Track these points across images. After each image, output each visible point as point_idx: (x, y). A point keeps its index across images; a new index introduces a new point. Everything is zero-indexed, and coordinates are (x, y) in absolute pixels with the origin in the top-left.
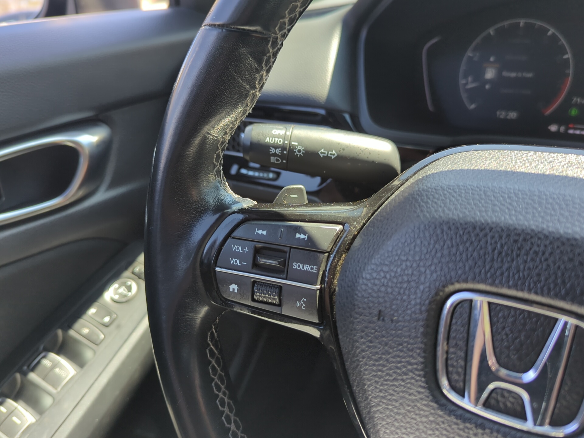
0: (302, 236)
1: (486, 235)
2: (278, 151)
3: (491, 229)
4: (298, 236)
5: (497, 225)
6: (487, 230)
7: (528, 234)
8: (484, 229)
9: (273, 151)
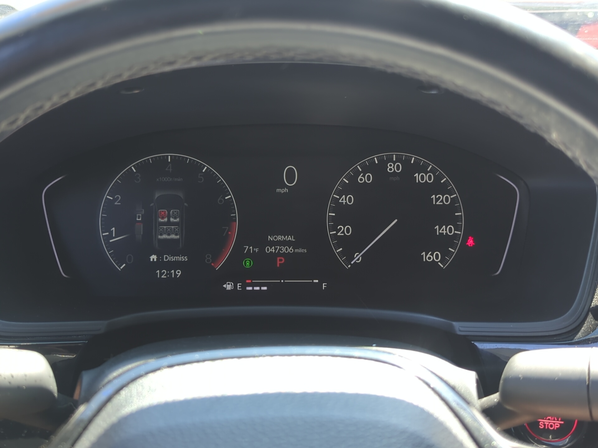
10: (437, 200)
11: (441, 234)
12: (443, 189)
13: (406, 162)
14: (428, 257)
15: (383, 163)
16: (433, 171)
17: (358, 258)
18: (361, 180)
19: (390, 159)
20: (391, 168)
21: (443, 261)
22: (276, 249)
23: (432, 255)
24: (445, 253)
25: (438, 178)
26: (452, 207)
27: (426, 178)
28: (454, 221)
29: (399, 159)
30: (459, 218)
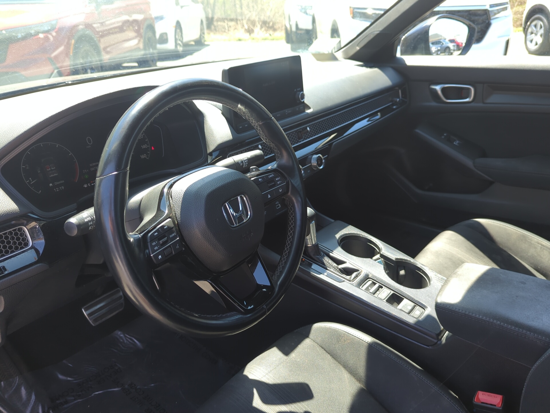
0: (166, 227)
2: (91, 223)
4: (165, 228)
9: (90, 224)
11: (144, 148)
14: (143, 157)
21: (147, 157)
22: (94, 168)
23: (143, 156)
24: (147, 154)
30: (147, 141)
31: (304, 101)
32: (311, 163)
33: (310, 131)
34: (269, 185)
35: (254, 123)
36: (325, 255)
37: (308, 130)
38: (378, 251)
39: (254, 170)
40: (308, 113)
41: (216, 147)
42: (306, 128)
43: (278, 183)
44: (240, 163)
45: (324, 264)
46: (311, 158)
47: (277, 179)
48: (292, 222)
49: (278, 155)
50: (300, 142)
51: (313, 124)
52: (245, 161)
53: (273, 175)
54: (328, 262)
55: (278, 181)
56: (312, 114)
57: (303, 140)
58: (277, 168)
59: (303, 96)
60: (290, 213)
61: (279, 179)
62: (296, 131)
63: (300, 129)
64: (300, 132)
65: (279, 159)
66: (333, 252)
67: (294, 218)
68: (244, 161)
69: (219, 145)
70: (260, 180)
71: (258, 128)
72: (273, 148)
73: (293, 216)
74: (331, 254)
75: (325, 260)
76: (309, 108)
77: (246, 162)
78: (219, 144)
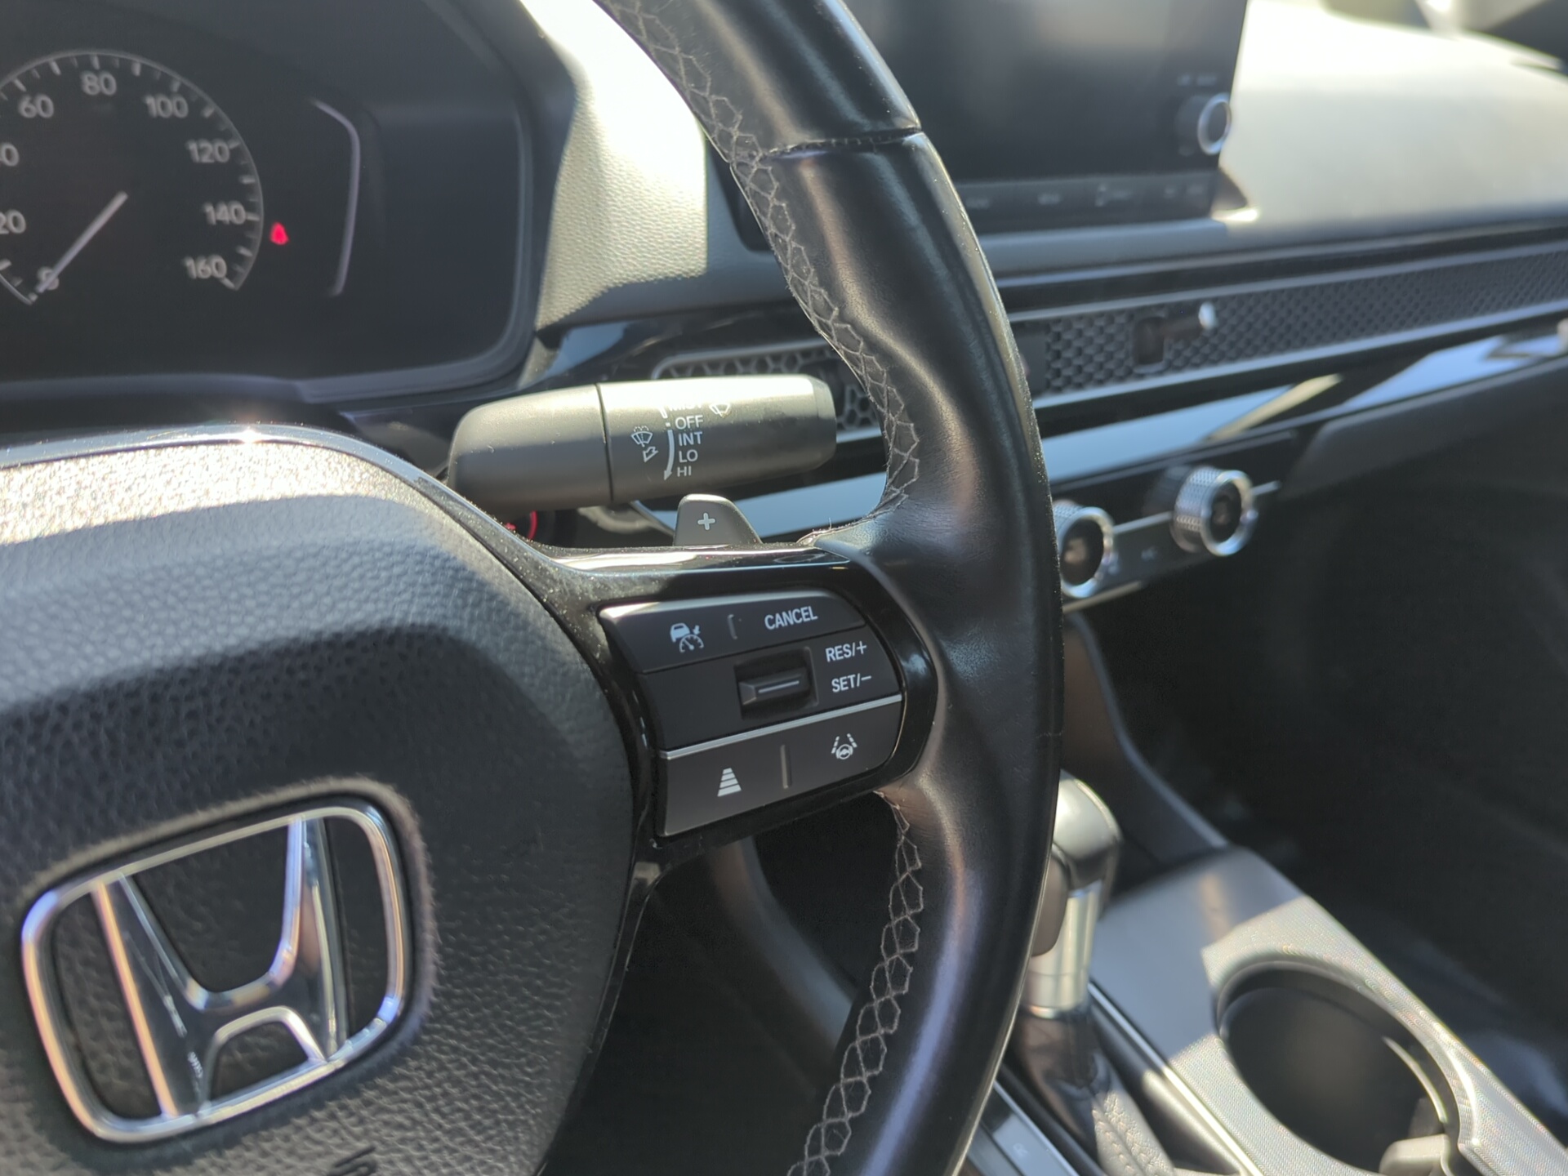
1: (57, 729)
3: (63, 709)
5: (73, 692)
6: (55, 716)
7: (153, 683)
8: (46, 715)
10: (201, 151)
11: (219, 222)
12: (209, 130)
13: (123, 74)
14: (201, 268)
15: (72, 74)
16: (183, 91)
17: (49, 279)
18: (27, 110)
19: (86, 65)
20: (92, 84)
21: (231, 275)
23: (208, 263)
24: (233, 259)
25: (196, 107)
26: (234, 167)
27: (171, 106)
28: (241, 195)
29: (106, 65)
30: (249, 189)
31: (1215, 158)
32: (1170, 506)
33: (1215, 331)
34: (753, 693)
35: (740, 142)
36: (1116, 1081)
37: (1199, 329)
38: (1441, 1113)
39: (706, 521)
40: (1223, 230)
41: (595, 302)
42: (1193, 308)
43: (839, 685)
44: (642, 442)
45: (1090, 1145)
46: (1179, 484)
47: (833, 654)
48: (891, 994)
49: (906, 455)
50: (1141, 377)
51: (1241, 299)
52: (684, 439)
53: (808, 615)
54: (1121, 1138)
55: (842, 668)
56: (1250, 241)
57: (1160, 373)
58: (868, 564)
59: (1219, 127)
60: (894, 923)
61: (850, 654)
62: (1131, 314)
63: (1160, 307)
64: (1157, 321)
65: (907, 491)
66: (1167, 1071)
67: (911, 969)
68: (676, 433)
69: (610, 289)
70: (679, 633)
71: (771, 197)
72: (877, 391)
73: (910, 957)
74: (1152, 1081)
75: (1108, 1122)
76: (1238, 199)
77: (689, 446)
78: (617, 288)
